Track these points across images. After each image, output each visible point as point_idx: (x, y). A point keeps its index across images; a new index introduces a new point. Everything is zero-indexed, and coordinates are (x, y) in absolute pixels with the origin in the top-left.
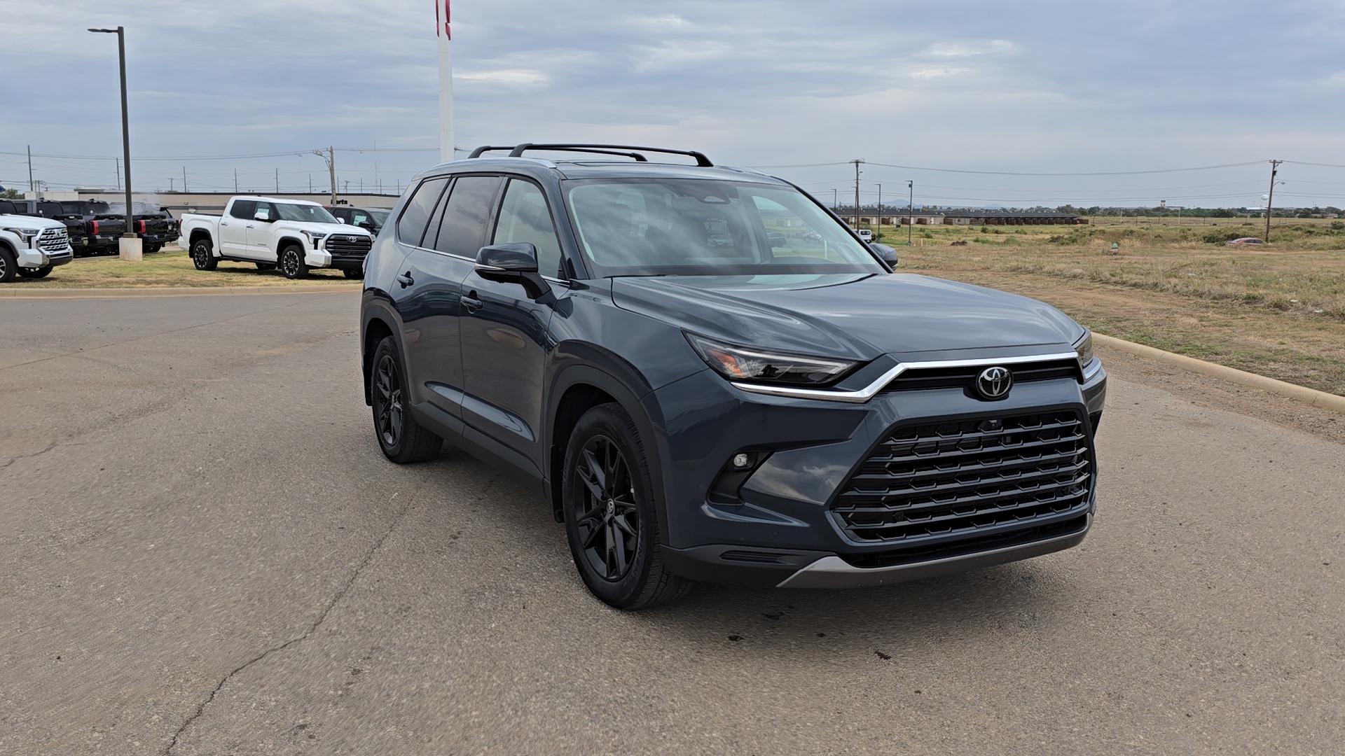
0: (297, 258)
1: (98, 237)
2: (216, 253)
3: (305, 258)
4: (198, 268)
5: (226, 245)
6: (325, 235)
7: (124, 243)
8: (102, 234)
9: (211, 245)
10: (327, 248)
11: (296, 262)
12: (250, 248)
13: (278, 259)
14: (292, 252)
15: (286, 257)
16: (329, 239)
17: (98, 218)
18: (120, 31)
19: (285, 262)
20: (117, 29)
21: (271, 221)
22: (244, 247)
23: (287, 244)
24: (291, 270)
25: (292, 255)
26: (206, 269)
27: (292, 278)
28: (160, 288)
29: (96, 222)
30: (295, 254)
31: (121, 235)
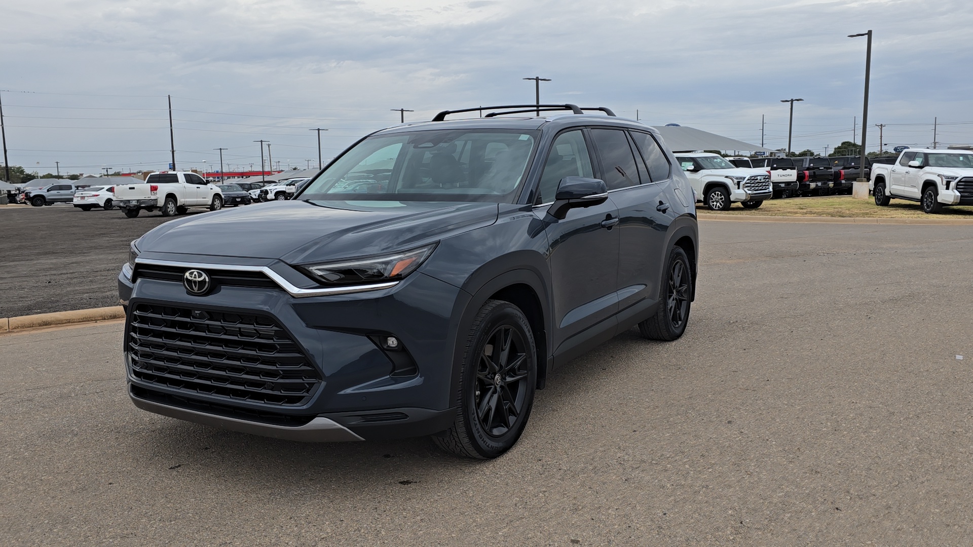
0: (933, 197)
1: (843, 182)
2: (887, 193)
3: (938, 197)
4: (877, 204)
5: (894, 187)
6: (957, 178)
7: (856, 185)
8: (847, 179)
9: (885, 187)
10: (957, 189)
11: (932, 199)
12: (907, 189)
13: (921, 197)
14: (930, 192)
15: (926, 196)
16: (960, 181)
17: (844, 168)
18: (869, 33)
19: (925, 200)
20: (867, 32)
21: (921, 167)
22: (902, 188)
23: (929, 186)
24: (928, 207)
25: (930, 194)
26: (881, 205)
27: (927, 212)
28: (824, 217)
29: (843, 172)
30: (932, 194)
31: (855, 180)
